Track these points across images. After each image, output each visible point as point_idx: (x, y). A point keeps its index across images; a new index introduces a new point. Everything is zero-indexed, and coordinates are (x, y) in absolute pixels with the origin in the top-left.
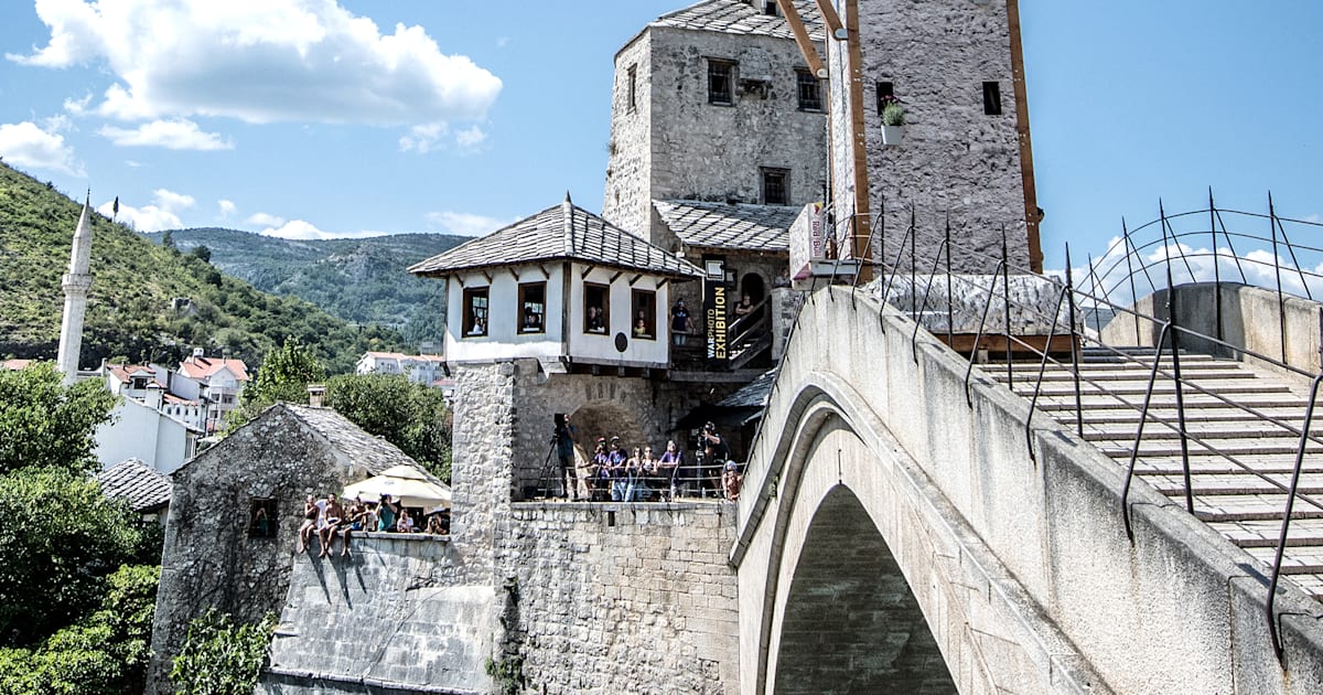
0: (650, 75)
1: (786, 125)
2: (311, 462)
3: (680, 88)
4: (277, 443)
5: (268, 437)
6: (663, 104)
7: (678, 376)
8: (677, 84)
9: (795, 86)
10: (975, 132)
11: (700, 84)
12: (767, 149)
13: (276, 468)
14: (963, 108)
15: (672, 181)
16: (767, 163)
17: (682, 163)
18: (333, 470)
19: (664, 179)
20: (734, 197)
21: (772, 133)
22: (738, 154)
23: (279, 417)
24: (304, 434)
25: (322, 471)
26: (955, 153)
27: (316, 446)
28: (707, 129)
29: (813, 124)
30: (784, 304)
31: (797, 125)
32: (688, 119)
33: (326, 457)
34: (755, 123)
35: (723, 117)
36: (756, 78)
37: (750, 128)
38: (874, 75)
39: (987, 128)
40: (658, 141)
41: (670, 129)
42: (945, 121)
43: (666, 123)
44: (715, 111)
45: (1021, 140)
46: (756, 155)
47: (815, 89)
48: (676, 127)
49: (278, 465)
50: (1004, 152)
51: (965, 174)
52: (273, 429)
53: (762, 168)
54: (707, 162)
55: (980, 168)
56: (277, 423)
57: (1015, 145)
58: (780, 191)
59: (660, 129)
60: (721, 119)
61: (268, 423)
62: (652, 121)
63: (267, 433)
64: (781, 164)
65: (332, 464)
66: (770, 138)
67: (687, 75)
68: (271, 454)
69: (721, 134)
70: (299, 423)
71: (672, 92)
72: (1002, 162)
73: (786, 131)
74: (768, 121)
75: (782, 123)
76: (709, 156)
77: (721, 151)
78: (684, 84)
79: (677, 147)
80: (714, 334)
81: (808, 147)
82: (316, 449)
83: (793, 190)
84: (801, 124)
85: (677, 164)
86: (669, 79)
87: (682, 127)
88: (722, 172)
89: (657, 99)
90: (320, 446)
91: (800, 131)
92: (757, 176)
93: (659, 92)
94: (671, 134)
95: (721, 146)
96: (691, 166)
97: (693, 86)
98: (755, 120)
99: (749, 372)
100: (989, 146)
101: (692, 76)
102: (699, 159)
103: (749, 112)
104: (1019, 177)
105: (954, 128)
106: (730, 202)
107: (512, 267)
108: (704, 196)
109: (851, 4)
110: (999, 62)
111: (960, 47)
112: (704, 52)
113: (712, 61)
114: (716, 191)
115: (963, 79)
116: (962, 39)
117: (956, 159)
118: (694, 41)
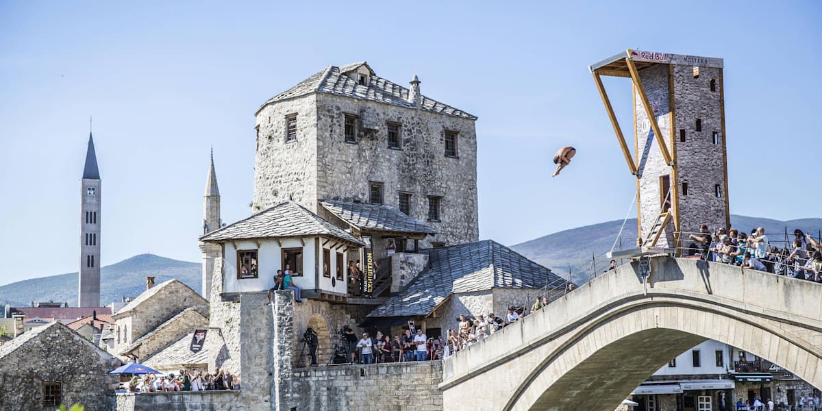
0: (316, 122)
1: (382, 157)
2: (83, 359)
3: (331, 131)
4: (58, 347)
5: (52, 344)
6: (323, 141)
7: (350, 300)
8: (330, 129)
9: (387, 133)
10: (712, 203)
11: (340, 130)
12: (373, 170)
13: (59, 363)
14: (709, 194)
15: (327, 188)
16: (373, 179)
17: (332, 177)
18: (98, 363)
19: (324, 187)
20: (357, 199)
21: (375, 161)
22: (359, 173)
23: (58, 331)
24: (77, 341)
25: (91, 364)
26: (706, 210)
27: (86, 349)
28: (344, 158)
29: (395, 156)
30: (401, 262)
31: (387, 157)
32: (335, 151)
33: (93, 355)
34: (367, 154)
35: (352, 150)
36: (372, 127)
37: (365, 157)
38: (682, 180)
39: (716, 201)
40: (321, 164)
41: (326, 157)
42: (703, 198)
43: (324, 152)
44: (348, 146)
45: (726, 206)
46: (367, 174)
47: (395, 135)
48: (329, 156)
49: (60, 361)
50: (721, 210)
51: (709, 218)
52: (54, 338)
53: (370, 181)
54: (344, 177)
55: (714, 216)
56: (57, 335)
57: (724, 208)
58: (378, 196)
59: (321, 156)
60: (351, 151)
61: (51, 335)
62: (318, 151)
63: (51, 341)
64: (379, 180)
65: (97, 359)
66: (375, 164)
67: (335, 124)
68: (55, 354)
69: (350, 161)
70: (73, 334)
71: (327, 134)
72: (720, 214)
73: (382, 160)
74: (373, 154)
75: (381, 155)
76: (345, 173)
77: (350, 171)
78: (333, 129)
79: (330, 168)
80: (367, 279)
81: (392, 170)
82: (86, 350)
83: (385, 195)
84: (390, 156)
85: (329, 178)
86: (325, 125)
87: (332, 156)
88: (351, 184)
89: (320, 138)
90: (88, 348)
91: (389, 160)
92: (367, 186)
93: (321, 133)
94: (327, 160)
95: (351, 168)
96: (336, 180)
97: (338, 131)
98: (367, 153)
99: (382, 299)
100: (717, 208)
101: (337, 124)
102: (340, 175)
103: (364, 148)
104: (725, 220)
105: (706, 201)
106: (355, 201)
107: (278, 239)
108: (343, 197)
109: (675, 152)
110: (721, 177)
111: (708, 171)
112: (343, 109)
113: (347, 115)
114: (348, 195)
115: (709, 183)
116: (709, 168)
117: (707, 212)
118: (338, 102)
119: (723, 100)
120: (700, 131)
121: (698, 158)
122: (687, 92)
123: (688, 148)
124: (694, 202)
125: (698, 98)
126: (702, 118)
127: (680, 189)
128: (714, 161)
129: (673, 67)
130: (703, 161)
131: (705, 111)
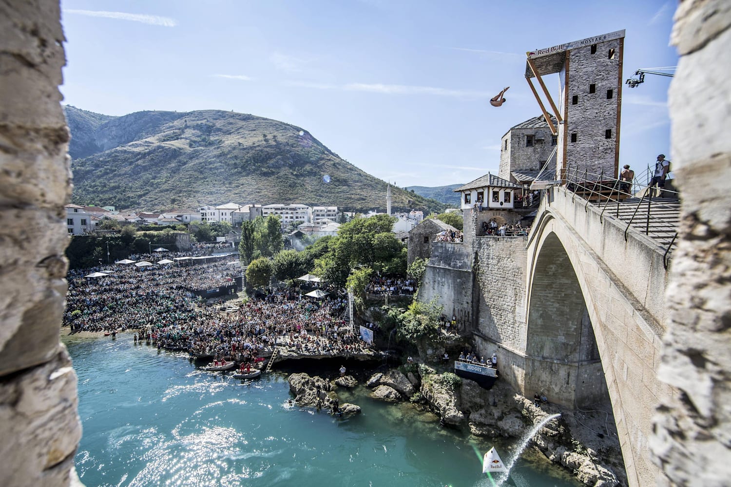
0: (511, 141)
2: (434, 229)
3: (519, 144)
6: (514, 148)
7: (515, 210)
9: (551, 139)
10: (601, 144)
11: (524, 142)
12: (541, 156)
14: (598, 138)
15: (516, 167)
16: (542, 160)
19: (514, 167)
21: (544, 152)
22: (534, 158)
24: (433, 224)
26: (594, 150)
27: (435, 226)
28: (525, 153)
32: (520, 151)
33: (437, 228)
35: (530, 149)
36: (540, 139)
37: (538, 151)
38: (571, 132)
39: (606, 142)
40: (512, 158)
42: (592, 142)
43: (515, 153)
44: (528, 148)
45: (616, 144)
46: (538, 158)
47: (555, 139)
48: (517, 153)
50: (610, 148)
51: (597, 156)
53: (540, 161)
55: (602, 154)
56: (427, 222)
57: (614, 146)
59: (513, 154)
62: (511, 153)
64: (545, 160)
66: (543, 154)
67: (521, 140)
68: (427, 228)
69: (529, 154)
71: (517, 145)
72: (609, 151)
73: (548, 152)
74: (543, 149)
75: (547, 149)
76: (526, 160)
79: (517, 158)
84: (551, 149)
85: (517, 162)
86: (516, 142)
87: (519, 153)
88: (529, 163)
89: (512, 147)
92: (538, 163)
93: (513, 145)
94: (516, 155)
95: (529, 157)
96: (521, 163)
97: (522, 143)
98: (539, 149)
100: (605, 147)
102: (523, 161)
103: (537, 148)
104: (614, 155)
105: (595, 144)
106: (531, 170)
107: (476, 189)
108: (524, 169)
109: (566, 113)
110: (612, 123)
111: (600, 121)
112: (526, 134)
113: (528, 136)
114: (527, 168)
115: (599, 130)
116: (601, 118)
117: (594, 152)
118: (523, 131)
119: (622, 63)
120: (594, 92)
121: (589, 113)
122: (583, 67)
123: (579, 108)
124: (582, 146)
125: (594, 69)
126: (596, 83)
127: (569, 139)
128: (607, 112)
129: (570, 52)
130: (595, 115)
131: (601, 76)
